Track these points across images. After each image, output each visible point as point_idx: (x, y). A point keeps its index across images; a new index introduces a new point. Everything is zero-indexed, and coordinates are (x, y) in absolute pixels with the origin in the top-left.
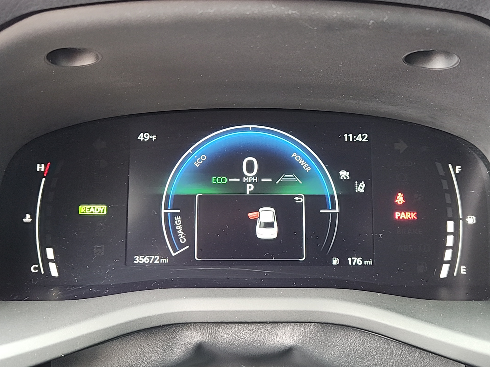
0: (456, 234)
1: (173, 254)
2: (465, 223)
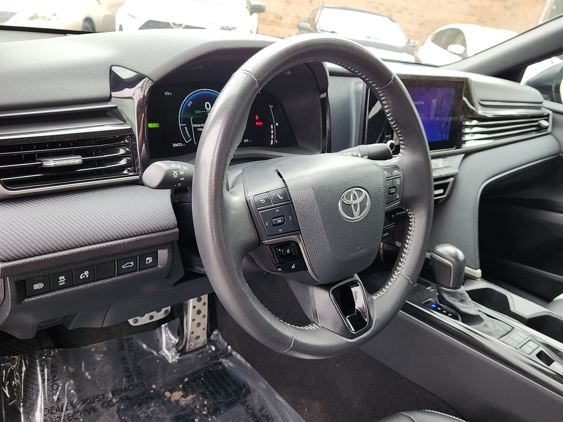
0: (273, 129)
1: (187, 142)
2: (276, 125)
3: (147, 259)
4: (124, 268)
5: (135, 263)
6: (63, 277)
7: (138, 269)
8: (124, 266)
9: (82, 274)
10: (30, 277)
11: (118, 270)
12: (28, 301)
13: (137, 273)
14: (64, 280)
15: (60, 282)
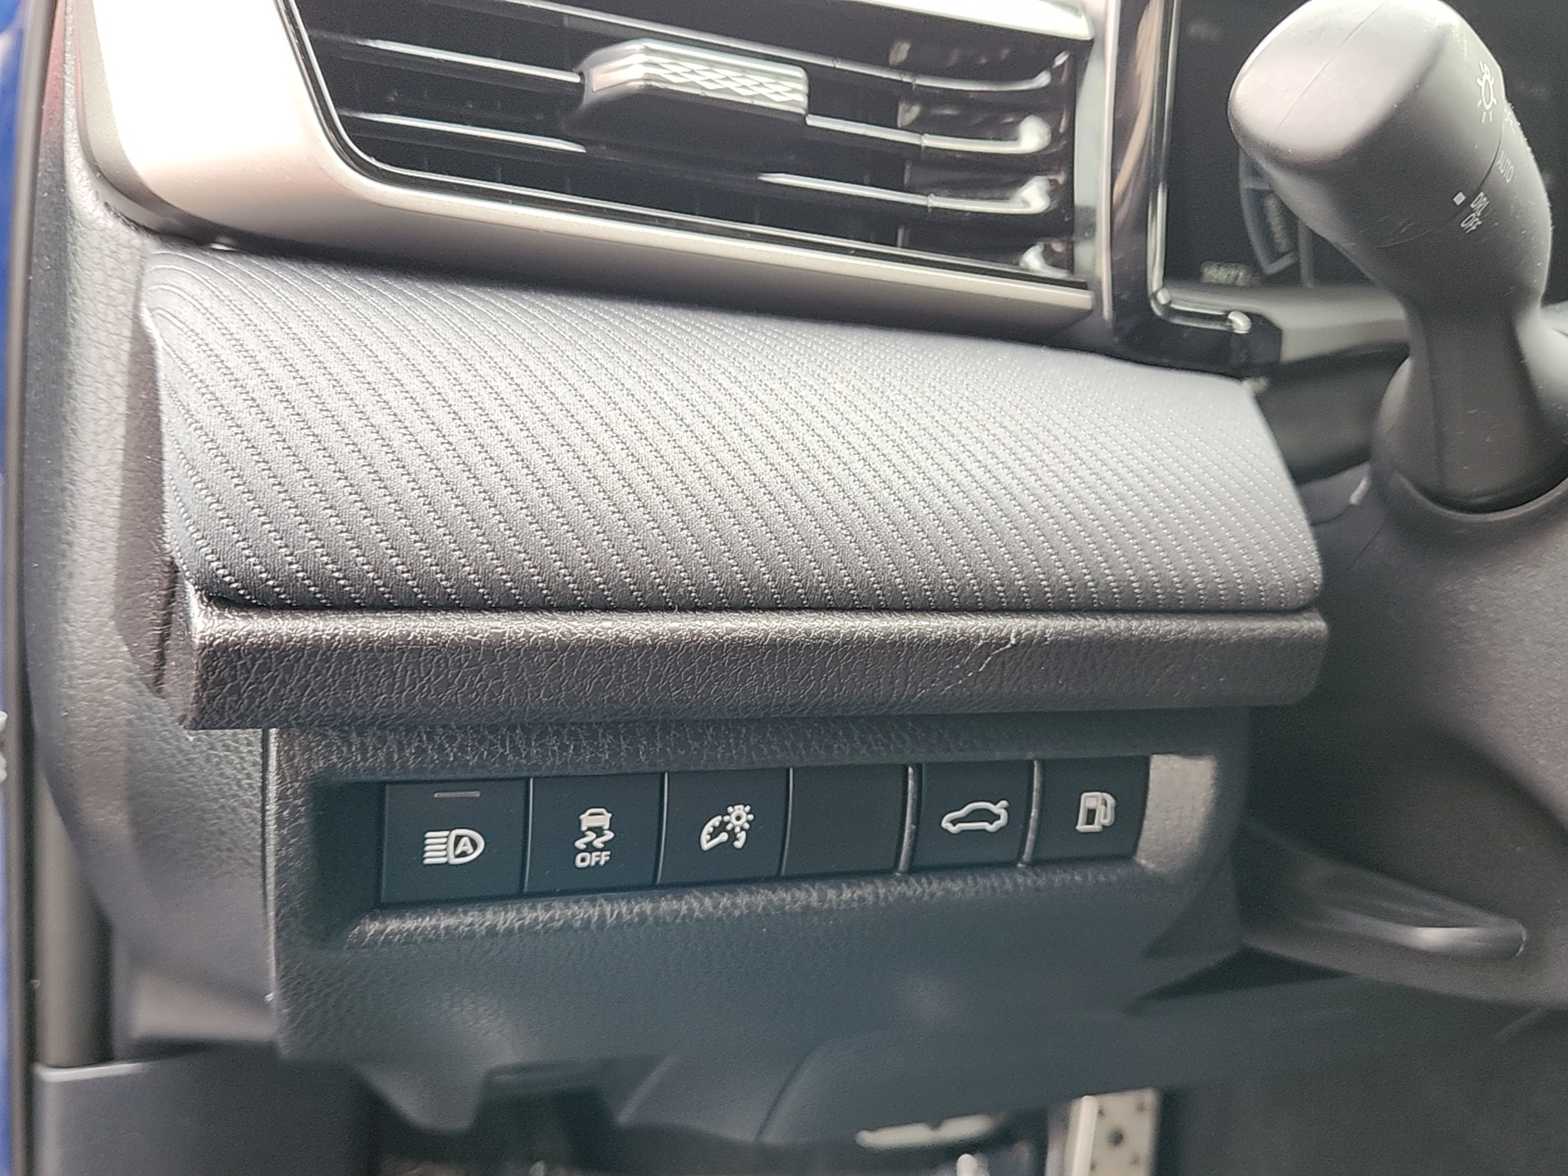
3: (1090, 800)
4: (953, 829)
5: (1019, 814)
6: (604, 819)
7: (1026, 857)
8: (954, 822)
9: (716, 821)
10: (404, 765)
11: (915, 835)
12: (380, 933)
13: (1020, 880)
14: (609, 835)
15: (580, 844)
